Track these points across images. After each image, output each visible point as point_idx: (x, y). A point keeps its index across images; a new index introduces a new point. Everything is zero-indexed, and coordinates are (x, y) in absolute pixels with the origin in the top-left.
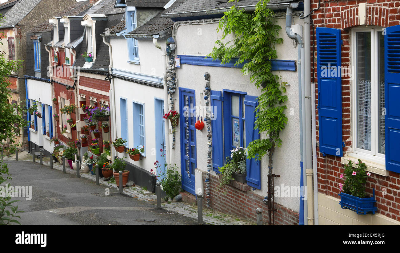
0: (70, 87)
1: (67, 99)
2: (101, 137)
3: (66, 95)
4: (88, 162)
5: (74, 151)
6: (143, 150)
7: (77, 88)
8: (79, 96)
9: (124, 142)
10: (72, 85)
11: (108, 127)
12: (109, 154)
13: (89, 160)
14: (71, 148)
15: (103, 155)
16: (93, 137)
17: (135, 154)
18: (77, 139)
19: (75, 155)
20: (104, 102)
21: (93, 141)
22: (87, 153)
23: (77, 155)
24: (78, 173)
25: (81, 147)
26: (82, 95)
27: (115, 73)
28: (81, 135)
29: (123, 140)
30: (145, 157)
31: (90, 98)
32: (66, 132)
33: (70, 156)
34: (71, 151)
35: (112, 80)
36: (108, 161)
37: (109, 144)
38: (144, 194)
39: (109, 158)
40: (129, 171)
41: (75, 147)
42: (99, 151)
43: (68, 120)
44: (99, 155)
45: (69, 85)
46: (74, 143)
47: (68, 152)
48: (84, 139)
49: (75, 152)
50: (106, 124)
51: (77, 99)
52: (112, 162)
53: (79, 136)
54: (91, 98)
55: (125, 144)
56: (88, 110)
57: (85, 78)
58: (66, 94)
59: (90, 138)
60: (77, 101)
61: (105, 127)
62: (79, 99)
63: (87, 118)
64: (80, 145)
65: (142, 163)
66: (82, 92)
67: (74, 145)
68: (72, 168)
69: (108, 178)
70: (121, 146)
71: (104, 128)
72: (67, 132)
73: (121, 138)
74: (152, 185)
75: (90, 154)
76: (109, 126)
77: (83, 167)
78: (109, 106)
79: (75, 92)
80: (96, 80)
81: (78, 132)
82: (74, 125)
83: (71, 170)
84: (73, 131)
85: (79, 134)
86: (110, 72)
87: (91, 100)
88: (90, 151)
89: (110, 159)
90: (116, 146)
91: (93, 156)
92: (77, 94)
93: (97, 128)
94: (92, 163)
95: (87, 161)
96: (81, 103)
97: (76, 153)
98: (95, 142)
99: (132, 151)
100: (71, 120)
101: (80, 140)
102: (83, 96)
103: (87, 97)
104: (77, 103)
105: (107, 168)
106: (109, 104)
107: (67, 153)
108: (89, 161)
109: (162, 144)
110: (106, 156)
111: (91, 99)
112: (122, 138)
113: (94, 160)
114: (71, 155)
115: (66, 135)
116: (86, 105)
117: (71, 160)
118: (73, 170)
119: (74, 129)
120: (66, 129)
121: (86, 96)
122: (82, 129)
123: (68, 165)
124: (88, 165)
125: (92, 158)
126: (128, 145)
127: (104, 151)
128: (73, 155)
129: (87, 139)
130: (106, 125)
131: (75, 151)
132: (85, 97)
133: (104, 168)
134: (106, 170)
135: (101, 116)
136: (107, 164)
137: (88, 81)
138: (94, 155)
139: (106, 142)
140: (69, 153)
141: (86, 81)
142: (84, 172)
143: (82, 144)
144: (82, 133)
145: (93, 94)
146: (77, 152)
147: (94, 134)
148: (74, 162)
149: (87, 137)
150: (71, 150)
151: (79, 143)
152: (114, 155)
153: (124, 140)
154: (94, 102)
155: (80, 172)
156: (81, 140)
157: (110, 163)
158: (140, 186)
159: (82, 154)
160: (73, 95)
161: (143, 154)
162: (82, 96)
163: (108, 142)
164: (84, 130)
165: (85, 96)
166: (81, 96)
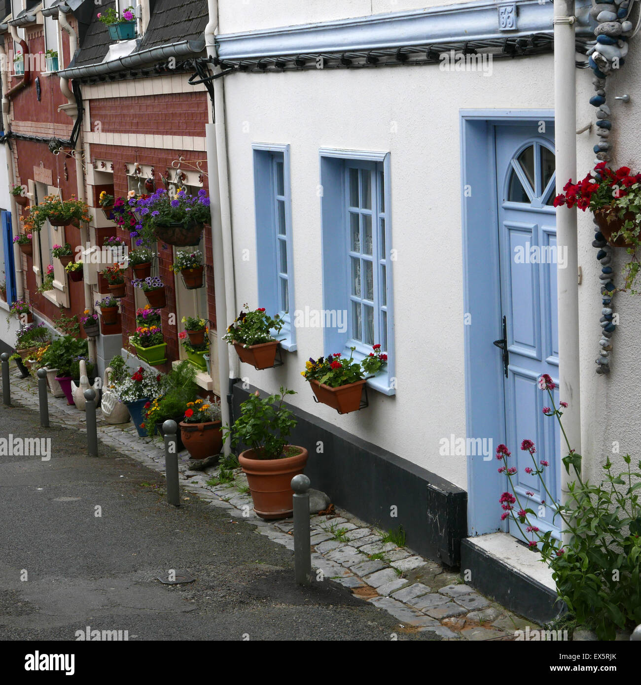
0: (60, 144)
1: (54, 184)
2: (169, 302)
3: (49, 172)
4: (126, 393)
5: (78, 348)
6: (378, 364)
7: (82, 144)
8: (90, 168)
9: (272, 325)
10: (66, 138)
11: (201, 268)
12: (205, 365)
13: (128, 383)
14: (67, 339)
15: (181, 368)
16: (143, 304)
17: (345, 382)
18: (87, 310)
19: (82, 362)
20: (183, 177)
21: (139, 316)
22: (121, 360)
23: (87, 361)
24: (93, 424)
25: (99, 335)
26: (99, 164)
27: (228, 51)
28: (98, 297)
29: (268, 319)
30: (393, 397)
31: (128, 171)
32: (52, 287)
33: (65, 365)
34: (69, 347)
35: (216, 84)
36: (202, 393)
37: (204, 328)
38: (400, 574)
39: (203, 379)
40: (305, 450)
41: (80, 336)
42: (163, 353)
43: (56, 248)
44: (166, 366)
45: (57, 137)
46: (77, 320)
47: (59, 352)
48: (110, 311)
49: (81, 351)
50: (194, 256)
51: (84, 180)
52: (219, 398)
53: (92, 299)
54: (132, 169)
55: (279, 335)
56: (123, 211)
57: (110, 104)
58: (49, 168)
59: (130, 305)
60: (85, 186)
61: (191, 267)
62: (91, 180)
63: (118, 239)
64: (95, 329)
65: (369, 422)
66: (100, 152)
67: (79, 328)
68: (71, 402)
69: (206, 460)
70: (263, 340)
71: (185, 271)
72: (54, 288)
73: (261, 310)
74: (442, 533)
75: (133, 362)
76: (205, 261)
77: (106, 406)
78: (206, 187)
79: (77, 157)
80: (149, 102)
81: (90, 287)
82: (76, 266)
83: (70, 411)
84: (75, 284)
85: (91, 294)
86: (210, 52)
87: (132, 178)
88: (134, 350)
89: (210, 384)
90: (244, 341)
91: (142, 370)
92: (83, 162)
93: (155, 271)
94: (140, 396)
95: (121, 388)
96: (97, 189)
97: (85, 355)
98: (148, 319)
99: (330, 370)
100: (67, 248)
101: (94, 312)
102: (103, 165)
103: (117, 167)
104: (85, 192)
105: (199, 421)
106: (203, 179)
107: (55, 356)
108: (129, 389)
109: (496, 343)
110: (193, 373)
111: (132, 172)
112: (264, 310)
113: (146, 386)
114: (69, 362)
115: (51, 296)
116: (113, 194)
117: (67, 377)
118: (76, 408)
119: (76, 276)
120: (53, 277)
121: (113, 167)
122: (101, 277)
123: (60, 391)
124: (127, 403)
125: (138, 377)
126: (294, 340)
127: (184, 355)
128: (75, 360)
129: (120, 311)
130: (195, 259)
131: (82, 348)
132: (110, 170)
133: (189, 422)
134: (195, 429)
135: (177, 226)
136: (199, 405)
137: (119, 112)
138: (145, 365)
139: (193, 325)
140: (62, 355)
141: (113, 112)
142: (112, 422)
143: (104, 326)
144: (103, 291)
145: (140, 154)
146: (87, 351)
147: (147, 292)
148: (77, 385)
149: (119, 304)
150: (67, 344)
151: (92, 322)
152: (228, 374)
153: (273, 319)
154: (143, 180)
155: (99, 418)
156: (100, 312)
157: (212, 401)
158: (367, 521)
159: (101, 360)
160: (69, 169)
161: (380, 383)
162: (100, 169)
163: (202, 322)
164: (110, 280)
165: (109, 165)
166: (95, 167)
